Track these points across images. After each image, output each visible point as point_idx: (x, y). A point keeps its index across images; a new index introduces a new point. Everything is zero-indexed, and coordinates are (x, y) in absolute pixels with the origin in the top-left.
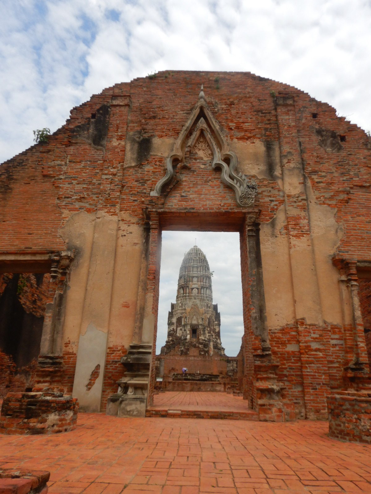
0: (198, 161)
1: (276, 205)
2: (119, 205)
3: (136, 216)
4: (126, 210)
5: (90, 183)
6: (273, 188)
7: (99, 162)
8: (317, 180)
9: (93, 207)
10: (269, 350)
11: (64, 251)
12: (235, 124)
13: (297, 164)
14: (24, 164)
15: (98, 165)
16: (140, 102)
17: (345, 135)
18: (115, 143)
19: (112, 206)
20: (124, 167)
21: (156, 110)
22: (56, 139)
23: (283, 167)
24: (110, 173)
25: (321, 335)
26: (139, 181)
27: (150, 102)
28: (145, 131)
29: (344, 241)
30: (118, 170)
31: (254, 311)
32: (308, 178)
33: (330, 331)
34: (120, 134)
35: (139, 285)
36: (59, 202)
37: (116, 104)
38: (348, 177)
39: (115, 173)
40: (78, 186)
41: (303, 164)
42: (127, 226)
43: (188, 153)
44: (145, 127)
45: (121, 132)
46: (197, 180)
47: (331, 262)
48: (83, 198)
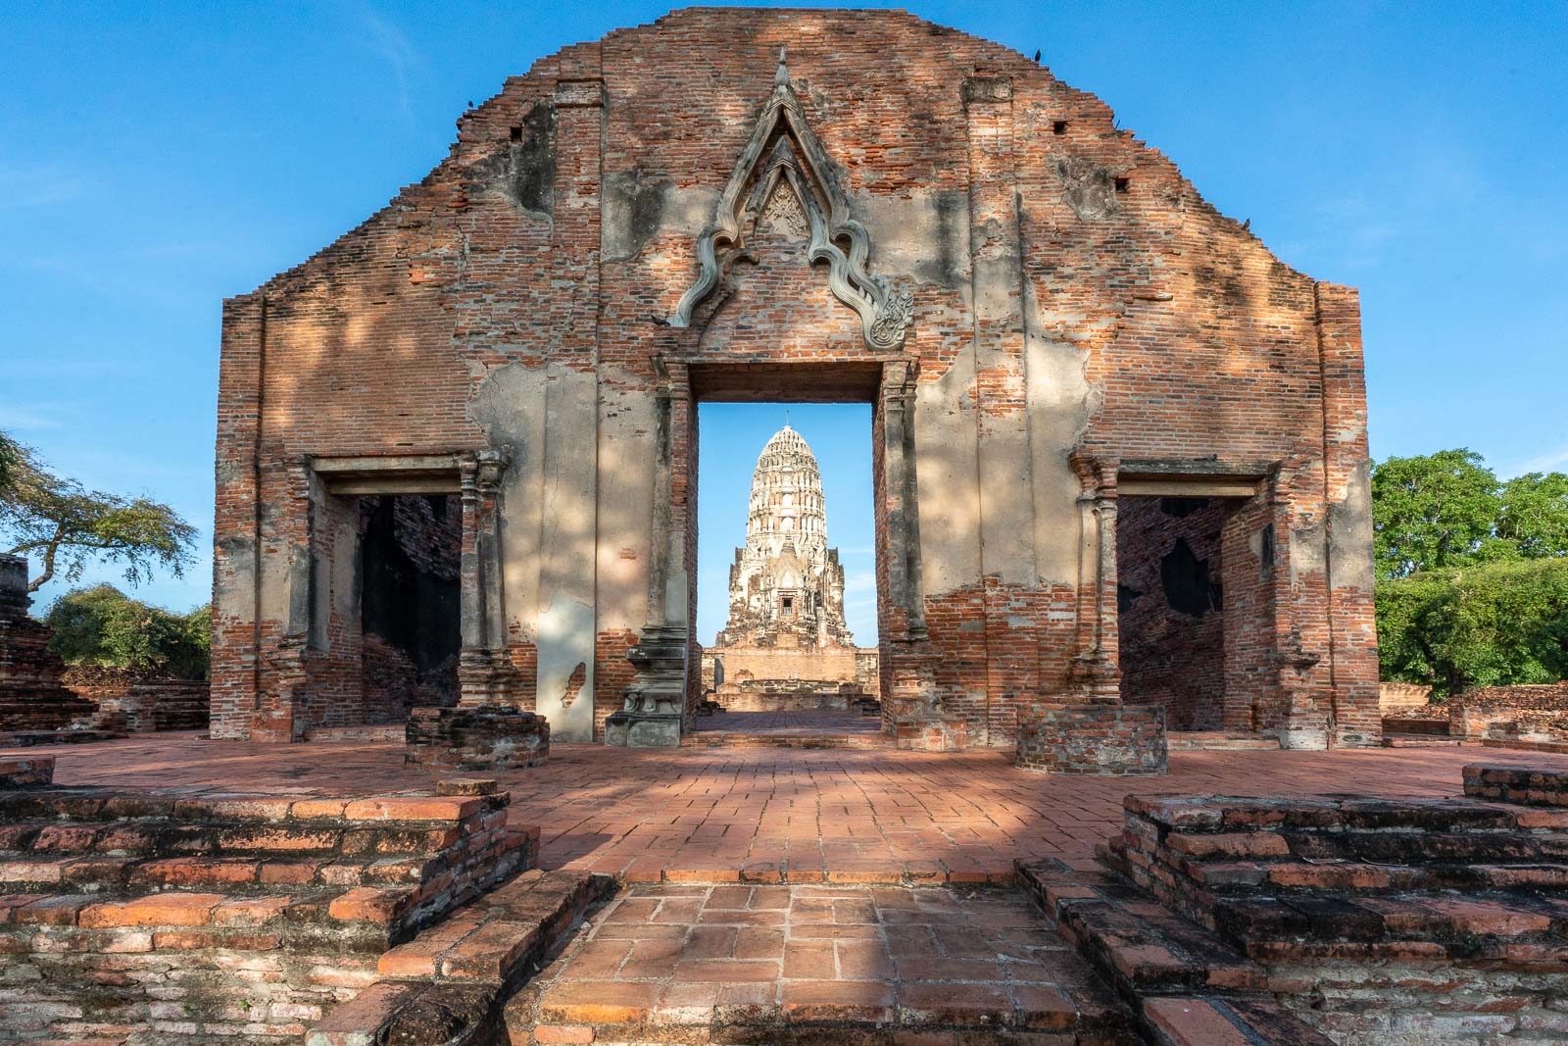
0: (775, 244)
1: (955, 344)
2: (596, 348)
3: (637, 371)
4: (613, 361)
5: (526, 298)
6: (948, 305)
7: (541, 249)
8: (1050, 287)
9: (539, 353)
10: (923, 633)
11: (484, 449)
12: (864, 151)
13: (1009, 248)
14: (363, 257)
15: (540, 256)
16: (628, 95)
17: (1128, 175)
18: (574, 202)
19: (581, 350)
20: (602, 260)
21: (670, 115)
22: (432, 195)
23: (974, 255)
24: (570, 275)
25: (1028, 604)
26: (639, 293)
27: (654, 97)
28: (645, 170)
29: (1098, 418)
30: (588, 268)
31: (896, 561)
32: (1031, 281)
33: (1049, 596)
34: (584, 179)
35: (653, 516)
36: (458, 343)
37: (570, 100)
38: (1124, 278)
39: (581, 275)
40: (498, 306)
41: (1021, 248)
42: (618, 395)
43: (751, 225)
44: (645, 160)
45: (587, 174)
46: (774, 288)
47: (1066, 463)
48: (512, 333)
